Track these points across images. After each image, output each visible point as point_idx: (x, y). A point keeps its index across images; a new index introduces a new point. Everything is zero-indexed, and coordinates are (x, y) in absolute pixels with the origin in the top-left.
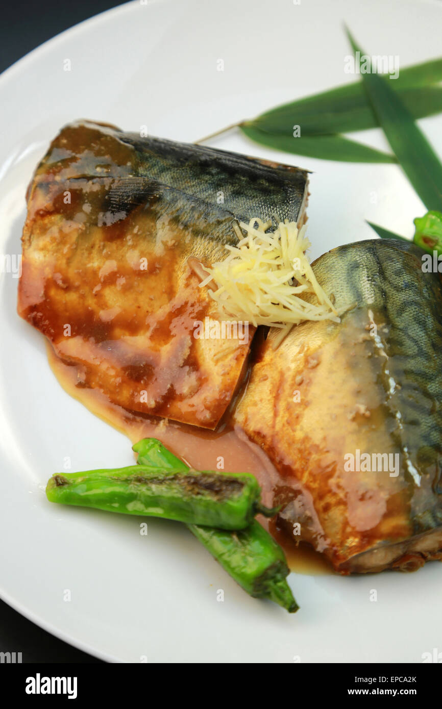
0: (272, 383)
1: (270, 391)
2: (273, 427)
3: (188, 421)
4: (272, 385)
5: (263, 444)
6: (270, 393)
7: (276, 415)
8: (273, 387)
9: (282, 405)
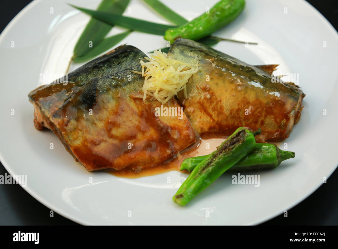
0: (198, 109)
1: (200, 112)
2: (214, 120)
3: (186, 146)
4: (199, 110)
5: (216, 130)
6: (201, 112)
7: (211, 116)
8: (200, 109)
9: (210, 111)
